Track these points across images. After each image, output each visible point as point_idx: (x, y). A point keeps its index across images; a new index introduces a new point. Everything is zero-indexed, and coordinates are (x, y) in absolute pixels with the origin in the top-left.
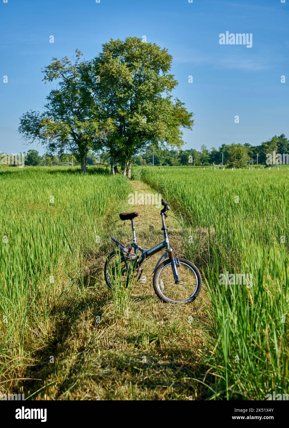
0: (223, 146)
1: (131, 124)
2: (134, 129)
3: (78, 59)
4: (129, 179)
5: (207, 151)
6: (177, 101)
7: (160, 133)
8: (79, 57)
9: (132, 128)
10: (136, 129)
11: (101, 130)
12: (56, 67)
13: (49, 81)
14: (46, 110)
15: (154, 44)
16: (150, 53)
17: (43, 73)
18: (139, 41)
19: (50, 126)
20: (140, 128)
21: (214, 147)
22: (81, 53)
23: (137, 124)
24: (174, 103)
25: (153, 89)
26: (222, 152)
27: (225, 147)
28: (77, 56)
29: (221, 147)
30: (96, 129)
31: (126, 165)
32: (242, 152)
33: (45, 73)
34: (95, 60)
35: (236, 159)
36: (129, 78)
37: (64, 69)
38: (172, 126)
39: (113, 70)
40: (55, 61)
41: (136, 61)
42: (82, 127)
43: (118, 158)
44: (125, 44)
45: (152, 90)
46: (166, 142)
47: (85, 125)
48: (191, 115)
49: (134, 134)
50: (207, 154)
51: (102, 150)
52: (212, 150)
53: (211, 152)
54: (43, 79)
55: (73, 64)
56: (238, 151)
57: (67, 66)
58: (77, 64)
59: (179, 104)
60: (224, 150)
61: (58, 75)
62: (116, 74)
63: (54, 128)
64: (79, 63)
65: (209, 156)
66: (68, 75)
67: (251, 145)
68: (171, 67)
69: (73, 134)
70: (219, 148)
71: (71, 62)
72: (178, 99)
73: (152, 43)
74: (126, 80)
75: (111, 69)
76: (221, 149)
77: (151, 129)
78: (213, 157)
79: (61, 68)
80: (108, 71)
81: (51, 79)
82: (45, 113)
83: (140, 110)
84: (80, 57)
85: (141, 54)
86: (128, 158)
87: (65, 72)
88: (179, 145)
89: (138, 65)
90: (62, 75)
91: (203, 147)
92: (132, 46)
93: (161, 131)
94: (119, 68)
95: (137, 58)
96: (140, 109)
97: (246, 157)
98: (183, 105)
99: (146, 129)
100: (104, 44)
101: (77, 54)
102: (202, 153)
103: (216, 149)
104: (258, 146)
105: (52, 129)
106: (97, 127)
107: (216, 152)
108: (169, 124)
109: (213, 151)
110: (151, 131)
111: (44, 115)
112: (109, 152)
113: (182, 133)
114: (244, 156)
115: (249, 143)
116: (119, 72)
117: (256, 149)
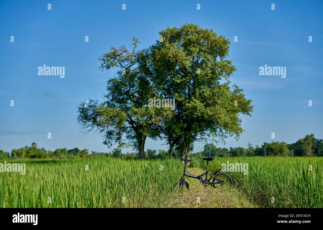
0: (265, 144)
1: (189, 109)
2: (192, 114)
3: (135, 47)
4: (188, 166)
5: (252, 148)
6: (235, 88)
7: (219, 118)
8: (136, 45)
9: (190, 113)
10: (194, 114)
11: (157, 116)
12: (114, 55)
13: (107, 69)
14: (106, 100)
15: (211, 30)
16: (207, 38)
17: (100, 61)
18: (195, 28)
19: (106, 113)
20: (198, 112)
21: (257, 145)
22: (138, 41)
23: (195, 108)
24: (232, 90)
25: (211, 73)
26: (264, 148)
27: (267, 145)
28: (134, 44)
29: (263, 145)
30: (152, 114)
31: (185, 152)
32: (283, 147)
33: (102, 61)
34: (152, 47)
35: (279, 153)
36: (186, 63)
37: (121, 57)
38: (231, 112)
39: (169, 55)
40: (113, 51)
41: (193, 46)
42: (138, 113)
43: (176, 145)
44: (182, 30)
45: (210, 75)
46: (225, 130)
47: (141, 111)
48: (249, 102)
49: (193, 120)
50: (252, 150)
51: (160, 137)
52: (255, 147)
53: (255, 149)
54: (100, 66)
55: (130, 52)
56: (280, 146)
57: (125, 54)
58: (134, 52)
59: (237, 90)
60: (266, 147)
61: (115, 64)
62: (172, 58)
63: (110, 114)
64: (136, 52)
65: (254, 151)
66: (126, 63)
67: (286, 143)
68: (229, 51)
69: (131, 122)
70: (261, 146)
71: (129, 51)
72: (236, 85)
73: (209, 29)
74: (183, 64)
75: (167, 54)
76: (263, 146)
77: (210, 114)
78: (257, 153)
79: (118, 55)
80: (164, 56)
81: (108, 67)
82: (105, 103)
83: (197, 95)
84: (138, 44)
85: (197, 39)
86: (187, 145)
87: (123, 61)
88: (238, 133)
89: (195, 50)
90: (120, 63)
91: (249, 145)
92: (189, 31)
93: (221, 115)
94: (175, 52)
95: (194, 43)
96: (197, 93)
97: (287, 151)
98: (241, 91)
99: (204, 114)
100: (161, 31)
101: (134, 42)
102: (248, 149)
103: (259, 146)
104: (292, 144)
105: (108, 116)
106: (154, 112)
107: (260, 149)
108: (228, 109)
109: (257, 148)
110: (210, 116)
111: (104, 104)
112: (167, 139)
113: (240, 121)
114: (286, 150)
115: (285, 142)
116: (175, 56)
117: (291, 146)
